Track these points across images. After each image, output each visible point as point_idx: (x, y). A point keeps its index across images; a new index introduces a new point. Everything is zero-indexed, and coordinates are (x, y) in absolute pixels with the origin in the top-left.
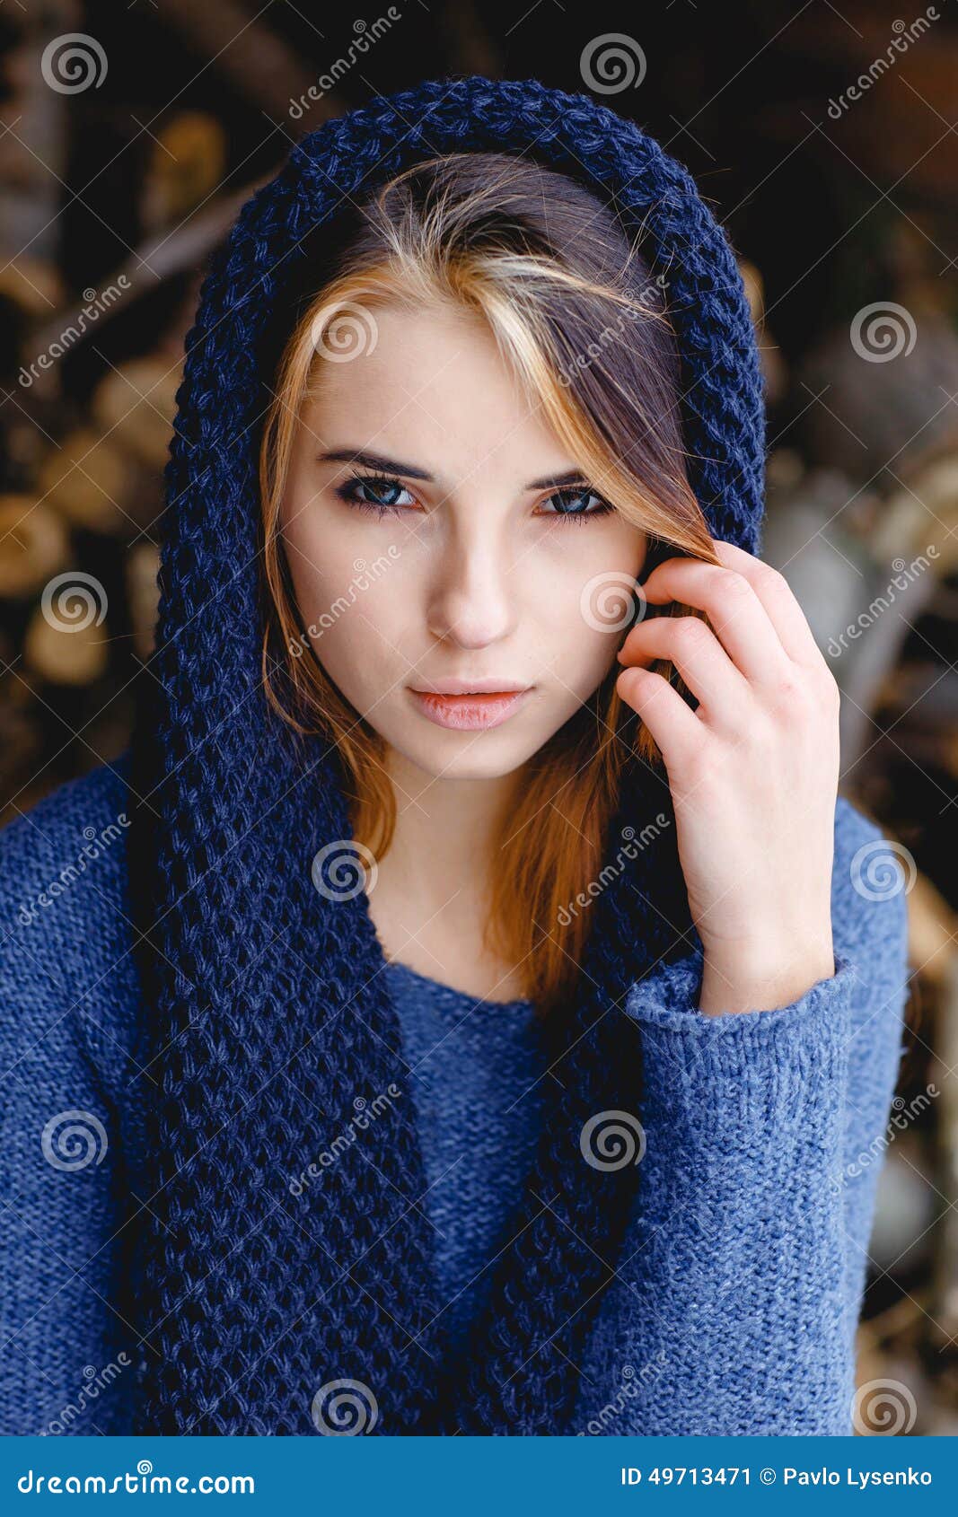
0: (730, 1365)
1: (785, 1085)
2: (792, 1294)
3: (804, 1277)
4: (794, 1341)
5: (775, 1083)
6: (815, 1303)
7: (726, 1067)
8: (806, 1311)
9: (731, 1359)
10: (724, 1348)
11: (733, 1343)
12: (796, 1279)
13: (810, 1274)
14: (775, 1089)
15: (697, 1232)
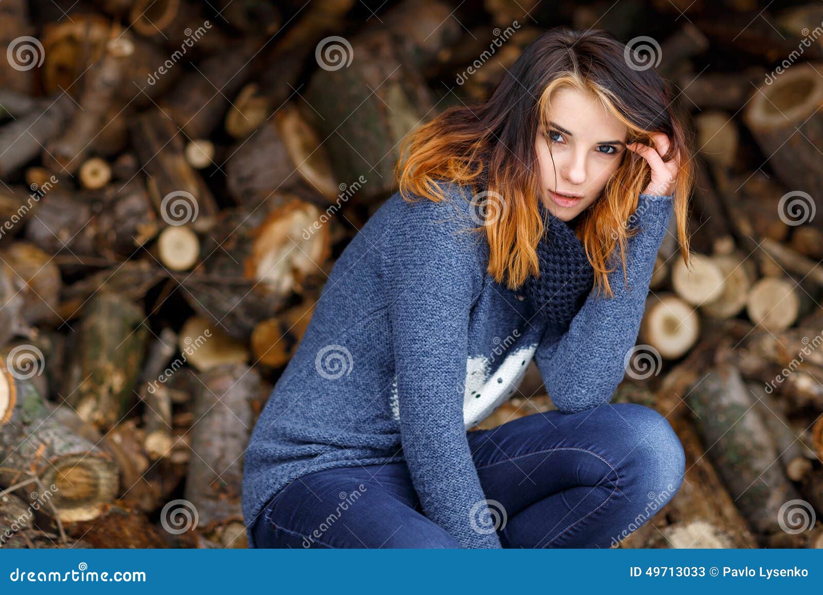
7: (655, 212)
15: (635, 256)
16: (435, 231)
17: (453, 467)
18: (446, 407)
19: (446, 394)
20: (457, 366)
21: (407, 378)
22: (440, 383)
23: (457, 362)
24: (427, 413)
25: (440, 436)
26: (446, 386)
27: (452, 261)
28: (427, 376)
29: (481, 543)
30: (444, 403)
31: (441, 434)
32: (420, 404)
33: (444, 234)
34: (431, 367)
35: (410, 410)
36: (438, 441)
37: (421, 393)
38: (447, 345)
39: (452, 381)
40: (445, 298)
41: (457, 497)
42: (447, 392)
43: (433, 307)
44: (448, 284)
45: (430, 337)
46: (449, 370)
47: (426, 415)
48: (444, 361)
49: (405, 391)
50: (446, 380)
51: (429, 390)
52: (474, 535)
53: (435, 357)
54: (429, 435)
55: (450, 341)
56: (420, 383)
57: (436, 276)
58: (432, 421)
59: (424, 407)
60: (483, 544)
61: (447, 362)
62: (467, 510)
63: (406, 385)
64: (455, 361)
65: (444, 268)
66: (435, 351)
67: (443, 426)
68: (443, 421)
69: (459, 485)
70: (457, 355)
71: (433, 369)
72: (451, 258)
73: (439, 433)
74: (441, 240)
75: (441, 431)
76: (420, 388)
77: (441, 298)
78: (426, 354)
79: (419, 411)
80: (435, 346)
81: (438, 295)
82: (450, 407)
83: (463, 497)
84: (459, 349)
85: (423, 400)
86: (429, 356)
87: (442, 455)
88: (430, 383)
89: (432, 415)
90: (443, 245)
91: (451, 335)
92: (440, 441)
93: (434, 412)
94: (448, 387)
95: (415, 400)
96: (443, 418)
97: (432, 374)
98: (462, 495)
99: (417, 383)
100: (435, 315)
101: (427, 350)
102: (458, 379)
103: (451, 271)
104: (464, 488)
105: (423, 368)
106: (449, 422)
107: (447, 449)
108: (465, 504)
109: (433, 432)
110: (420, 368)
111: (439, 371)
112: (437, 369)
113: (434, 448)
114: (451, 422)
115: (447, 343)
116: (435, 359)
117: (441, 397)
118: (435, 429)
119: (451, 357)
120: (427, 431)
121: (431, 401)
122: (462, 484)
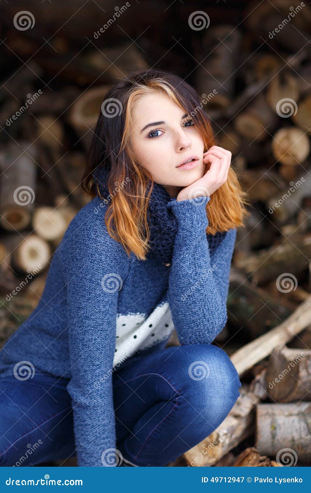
0: (184, 273)
1: (195, 217)
2: (193, 257)
3: (195, 254)
4: (195, 267)
5: (193, 216)
6: (198, 259)
8: (197, 261)
9: (184, 272)
10: (182, 269)
11: (184, 268)
12: (194, 255)
13: (197, 254)
14: (193, 218)
16: (88, 237)
17: (97, 392)
18: (101, 353)
19: (100, 345)
20: (109, 326)
21: (75, 331)
22: (97, 338)
23: (109, 324)
24: (87, 356)
25: (93, 371)
26: (101, 340)
27: (101, 258)
28: (88, 332)
29: (103, 442)
30: (100, 351)
31: (95, 370)
32: (83, 350)
33: (95, 239)
34: (90, 326)
35: (76, 352)
36: (91, 375)
37: (84, 343)
38: (101, 313)
39: (105, 336)
40: (98, 282)
41: (95, 411)
42: (102, 343)
43: (90, 288)
44: (100, 272)
45: (89, 307)
46: (103, 329)
47: (86, 357)
48: (100, 323)
49: (74, 339)
50: (101, 335)
51: (89, 342)
52: (99, 436)
53: (93, 320)
54: (86, 370)
55: (103, 310)
56: (83, 336)
57: (90, 267)
58: (90, 361)
59: (86, 352)
60: (104, 443)
61: (102, 324)
62: (99, 420)
63: (75, 336)
64: (107, 323)
65: (96, 262)
66: (93, 316)
67: (97, 365)
68: (97, 362)
69: (99, 404)
70: (108, 319)
71: (92, 328)
72: (101, 256)
73: (94, 369)
74: (92, 243)
75: (95, 368)
76: (83, 339)
77: (95, 282)
78: (87, 318)
79: (82, 354)
80: (93, 313)
81: (92, 280)
82: (104, 352)
83: (99, 412)
84: (110, 315)
85: (85, 347)
86: (89, 319)
87: (91, 384)
88: (90, 337)
89: (91, 357)
90: (94, 247)
91: (104, 306)
92: (93, 375)
93: (92, 356)
94: (102, 340)
95: (80, 347)
96: (98, 360)
97: (91, 331)
98: (99, 411)
99: (82, 336)
100: (92, 293)
101: (87, 315)
102: (110, 335)
103: (101, 264)
104: (102, 406)
105: (85, 327)
106: (101, 363)
107: (96, 380)
108: (99, 416)
109: (89, 368)
110: (83, 326)
111: (96, 329)
112: (94, 328)
113: (87, 378)
114: (102, 363)
115: (101, 312)
116: (93, 322)
117: (97, 346)
118: (91, 366)
119: (104, 321)
120: (85, 367)
121: (90, 349)
122: (100, 404)
